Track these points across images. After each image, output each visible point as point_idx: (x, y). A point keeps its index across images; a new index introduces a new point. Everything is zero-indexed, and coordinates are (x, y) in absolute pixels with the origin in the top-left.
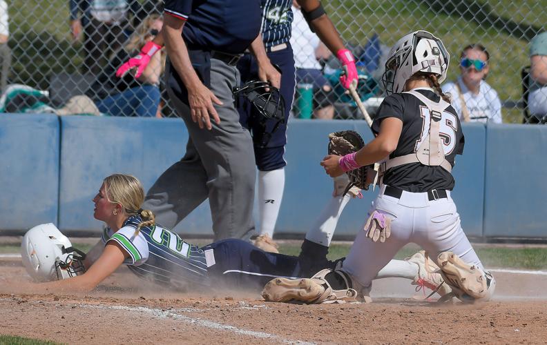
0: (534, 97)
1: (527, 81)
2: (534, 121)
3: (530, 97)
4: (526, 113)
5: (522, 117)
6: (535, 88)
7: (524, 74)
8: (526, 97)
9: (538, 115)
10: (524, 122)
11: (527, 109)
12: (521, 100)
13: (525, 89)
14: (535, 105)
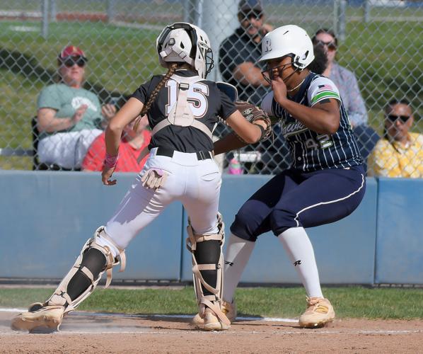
0: (43, 145)
1: (36, 131)
2: (44, 167)
3: (40, 145)
4: (36, 161)
5: (32, 163)
6: (45, 136)
7: (34, 123)
8: (36, 145)
9: (47, 162)
10: (34, 168)
11: (37, 156)
12: (32, 148)
13: (35, 138)
14: (43, 152)
